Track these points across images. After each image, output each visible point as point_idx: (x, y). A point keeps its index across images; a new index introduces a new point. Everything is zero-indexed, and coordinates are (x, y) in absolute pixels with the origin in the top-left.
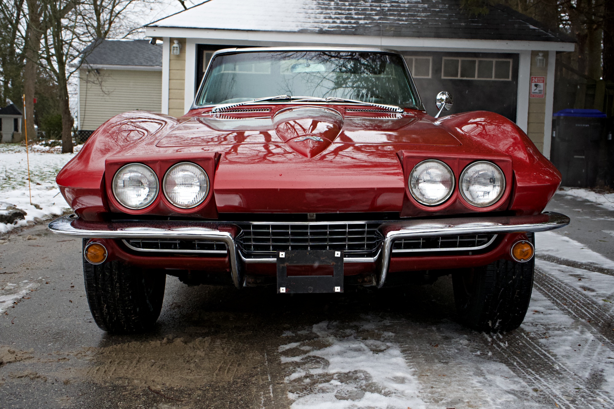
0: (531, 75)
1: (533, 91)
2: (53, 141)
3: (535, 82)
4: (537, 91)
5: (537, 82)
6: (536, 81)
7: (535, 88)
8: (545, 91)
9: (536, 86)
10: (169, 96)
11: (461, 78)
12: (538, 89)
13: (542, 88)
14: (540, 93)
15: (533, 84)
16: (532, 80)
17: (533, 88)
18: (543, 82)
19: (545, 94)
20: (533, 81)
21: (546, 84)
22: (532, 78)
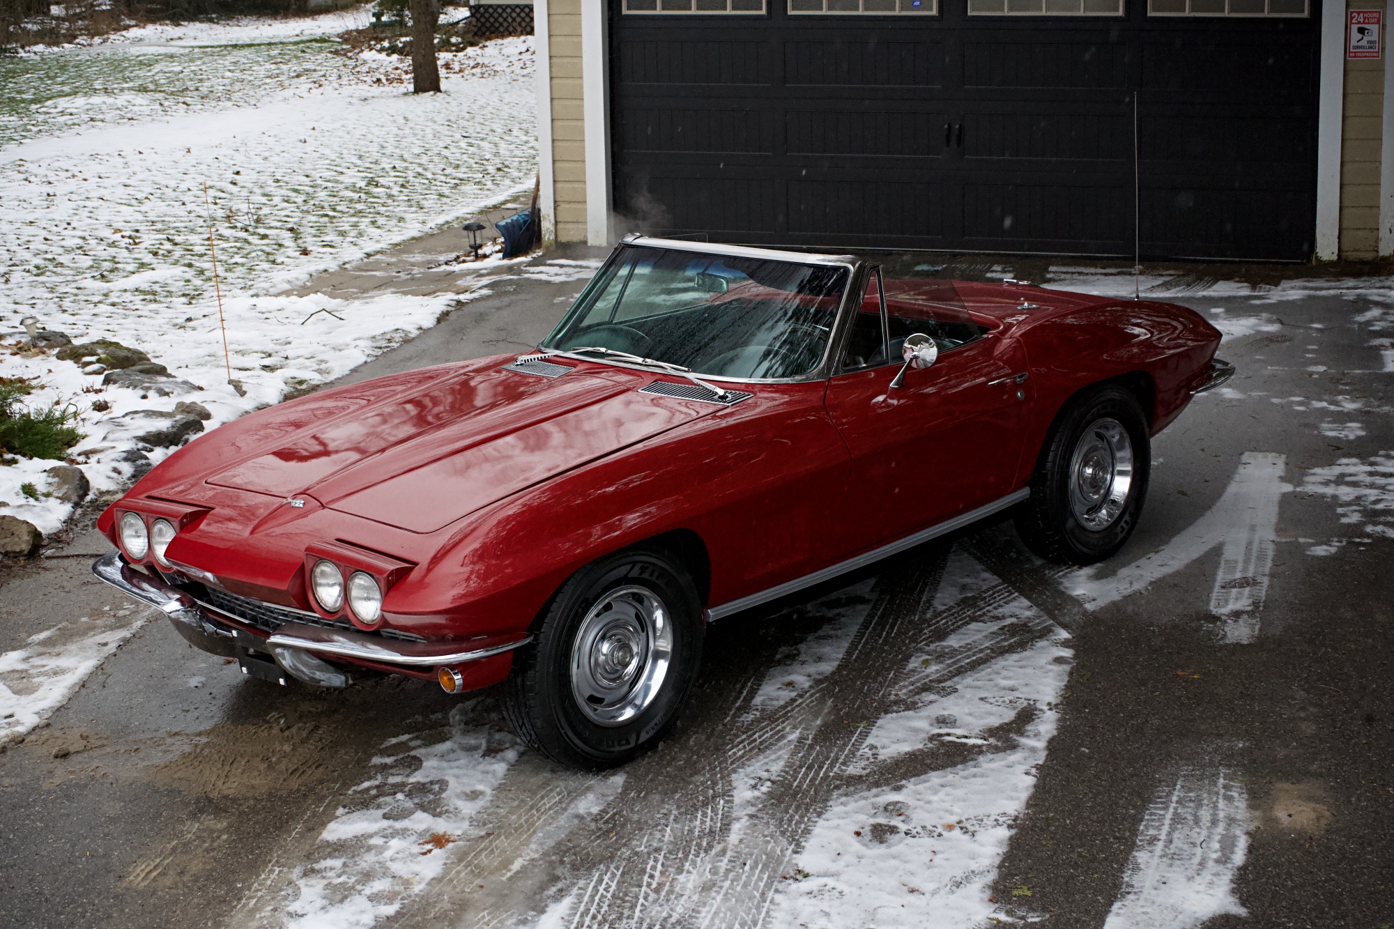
0: (1347, 6)
1: (1354, 43)
2: (408, 39)
3: (1359, 23)
4: (1364, 43)
5: (1364, 23)
6: (1362, 20)
7: (1360, 36)
8: (1384, 42)
9: (1361, 31)
10: (551, 71)
11: (1193, 15)
12: (1366, 38)
13: (1375, 37)
14: (1371, 48)
15: (1354, 28)
16: (1352, 18)
17: (1355, 36)
18: (1378, 22)
19: (1383, 49)
20: (1354, 21)
21: (1384, 26)
22: (1352, 13)
